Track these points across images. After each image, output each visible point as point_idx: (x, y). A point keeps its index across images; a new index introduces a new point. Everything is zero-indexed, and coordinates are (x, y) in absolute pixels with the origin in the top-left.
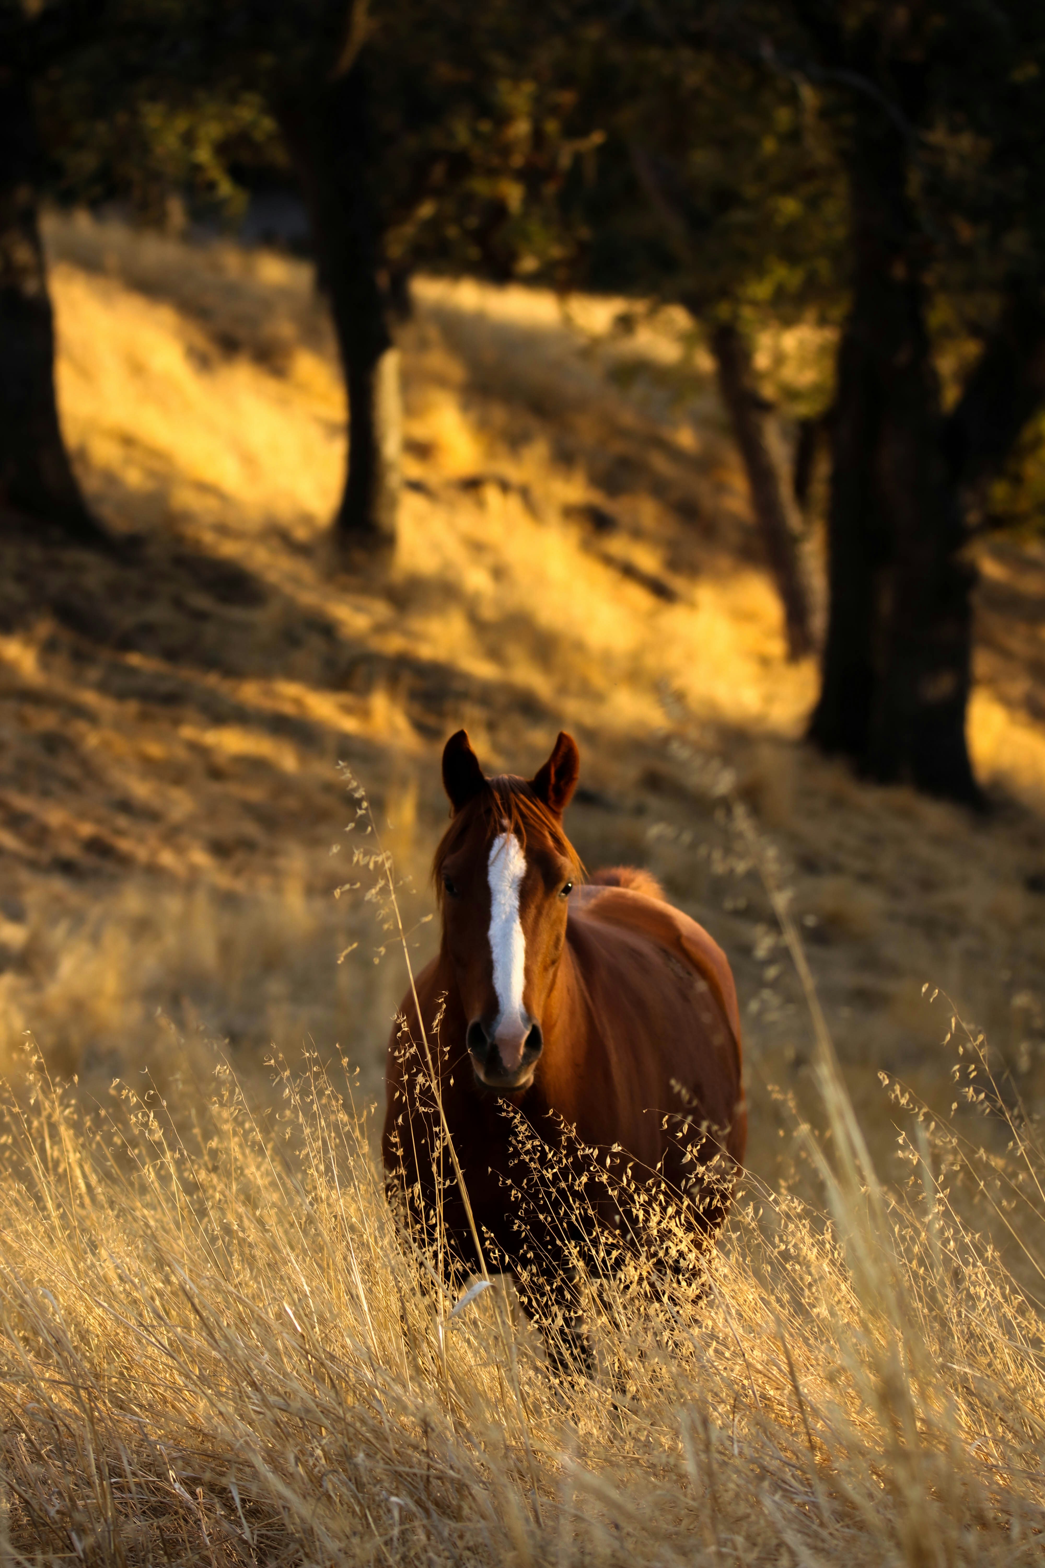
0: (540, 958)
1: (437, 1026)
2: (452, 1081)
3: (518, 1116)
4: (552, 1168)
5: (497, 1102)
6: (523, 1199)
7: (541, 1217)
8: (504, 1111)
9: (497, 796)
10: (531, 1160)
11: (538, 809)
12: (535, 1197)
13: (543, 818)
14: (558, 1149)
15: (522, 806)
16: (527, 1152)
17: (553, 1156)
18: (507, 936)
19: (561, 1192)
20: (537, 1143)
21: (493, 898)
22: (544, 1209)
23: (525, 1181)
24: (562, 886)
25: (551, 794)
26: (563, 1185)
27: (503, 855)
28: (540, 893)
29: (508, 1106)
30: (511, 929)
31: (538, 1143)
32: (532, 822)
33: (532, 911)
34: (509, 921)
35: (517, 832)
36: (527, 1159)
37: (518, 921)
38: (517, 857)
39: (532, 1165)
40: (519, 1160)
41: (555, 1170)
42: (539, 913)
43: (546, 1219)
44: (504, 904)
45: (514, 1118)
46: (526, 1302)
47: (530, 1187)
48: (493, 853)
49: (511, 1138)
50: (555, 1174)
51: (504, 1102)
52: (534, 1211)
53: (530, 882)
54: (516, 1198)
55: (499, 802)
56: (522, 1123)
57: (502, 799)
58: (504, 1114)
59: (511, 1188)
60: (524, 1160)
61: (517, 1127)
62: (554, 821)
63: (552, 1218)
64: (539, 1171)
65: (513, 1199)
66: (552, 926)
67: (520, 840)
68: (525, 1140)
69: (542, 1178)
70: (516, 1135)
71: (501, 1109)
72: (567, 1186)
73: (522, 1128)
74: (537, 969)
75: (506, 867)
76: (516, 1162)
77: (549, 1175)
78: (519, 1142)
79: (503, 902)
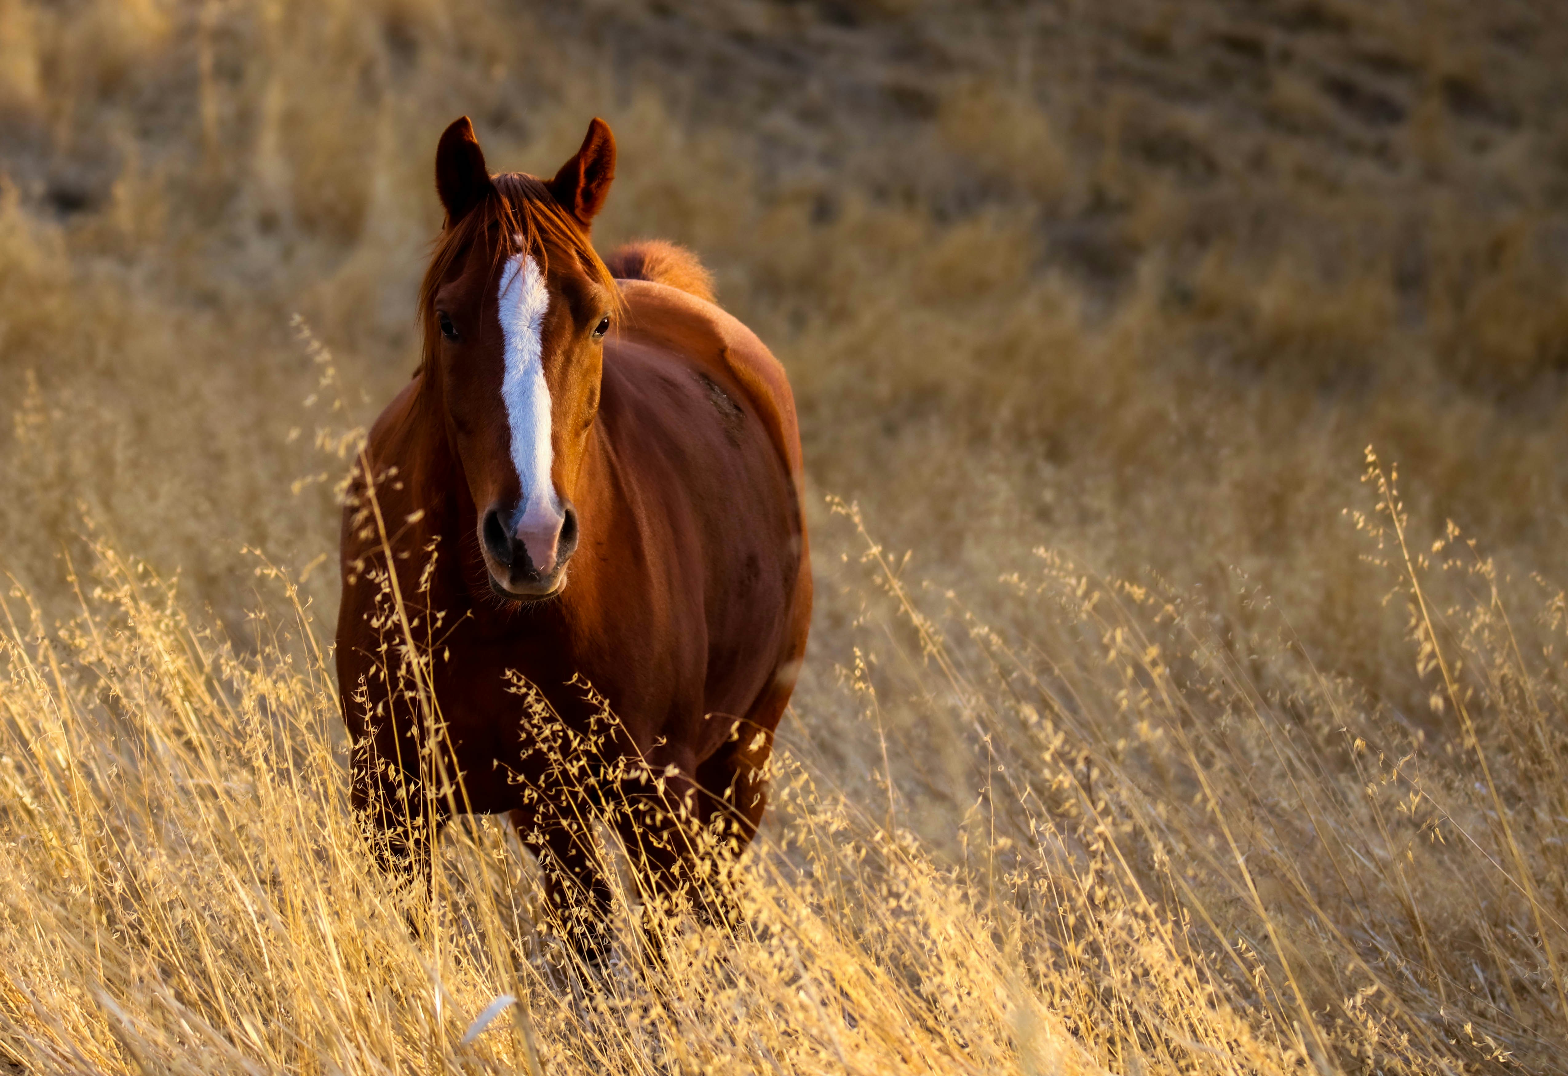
0: (570, 421)
1: (426, 582)
2: (447, 655)
3: (532, 693)
4: (578, 759)
5: (504, 675)
6: (540, 800)
7: (565, 823)
8: (514, 685)
9: (506, 202)
10: (550, 749)
11: (561, 220)
12: (556, 798)
13: (569, 233)
14: (586, 734)
15: (539, 217)
16: (545, 740)
17: (579, 745)
18: (526, 392)
19: (590, 790)
20: (557, 727)
21: (506, 343)
22: (567, 812)
23: (543, 777)
24: (596, 322)
25: (579, 200)
26: (592, 780)
27: (517, 284)
28: (568, 335)
29: (519, 679)
30: (533, 384)
31: (560, 728)
32: (554, 238)
33: (559, 359)
34: (528, 373)
35: (536, 252)
36: (545, 747)
37: (541, 372)
38: (536, 286)
39: (552, 756)
40: (535, 750)
41: (581, 763)
42: (568, 360)
43: (570, 825)
44: (522, 350)
45: (527, 694)
46: (544, 932)
47: (549, 786)
48: (504, 282)
49: (524, 721)
50: (582, 768)
51: (514, 674)
52: (555, 815)
53: (554, 320)
54: (531, 799)
55: (510, 212)
56: (538, 701)
57: (513, 206)
58: (513, 690)
59: (523, 786)
60: (540, 749)
61: (531, 706)
62: (582, 236)
63: (579, 825)
64: (561, 764)
65: (526, 801)
66: (584, 376)
67: (540, 264)
68: (541, 723)
69: (564, 772)
70: (530, 717)
71: (509, 684)
72: (598, 782)
73: (538, 707)
74: (566, 435)
75: (522, 300)
76: (530, 752)
77: (574, 770)
78: (534, 726)
79: (520, 347)
